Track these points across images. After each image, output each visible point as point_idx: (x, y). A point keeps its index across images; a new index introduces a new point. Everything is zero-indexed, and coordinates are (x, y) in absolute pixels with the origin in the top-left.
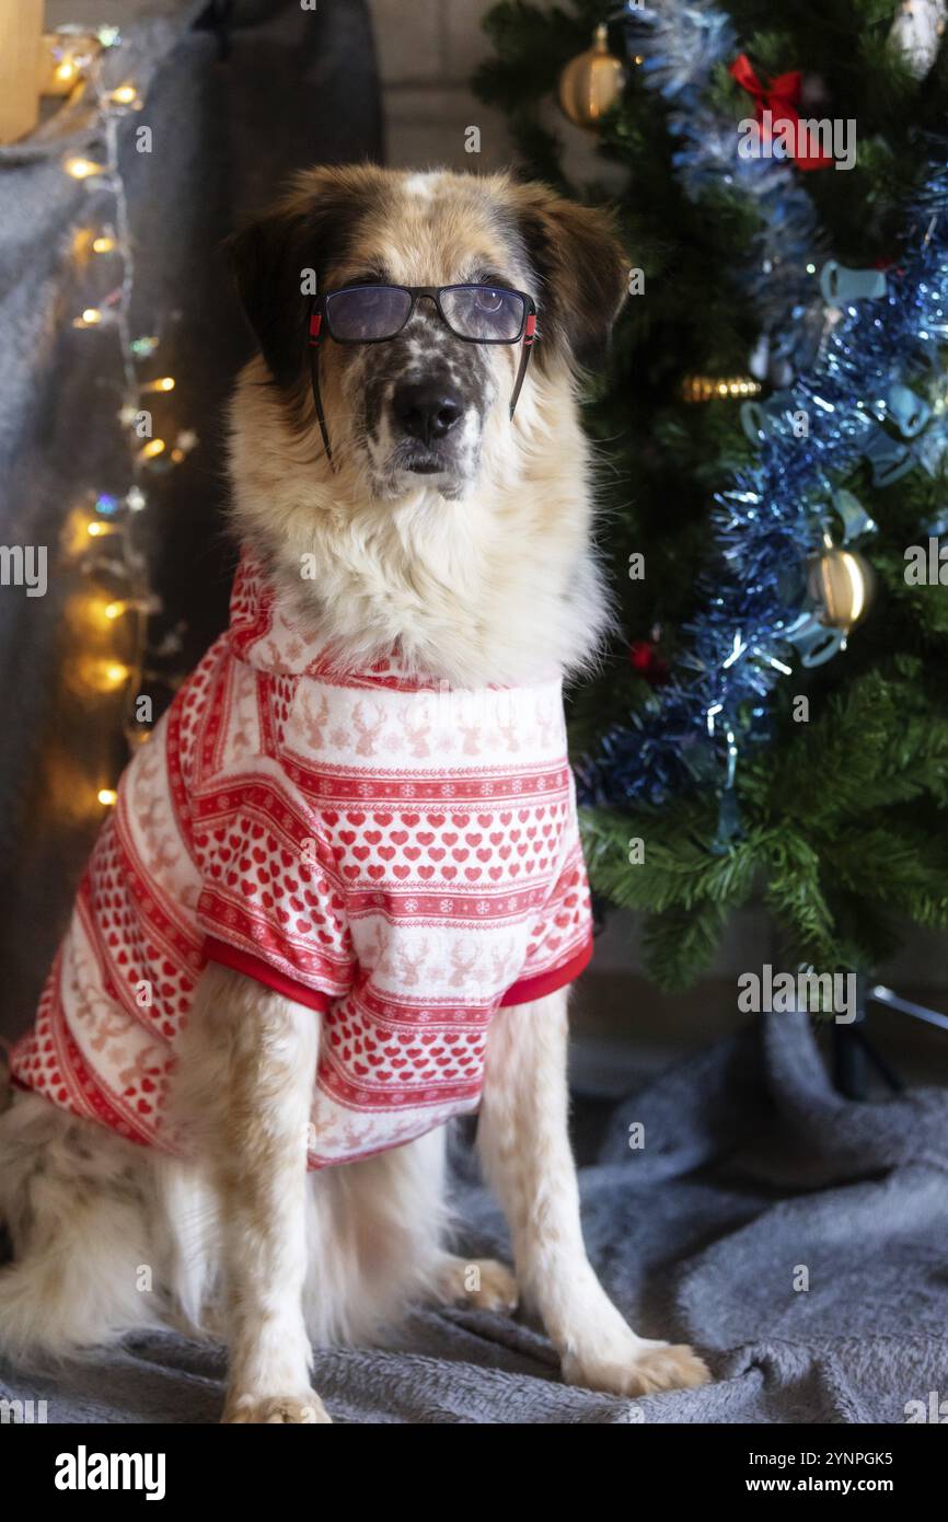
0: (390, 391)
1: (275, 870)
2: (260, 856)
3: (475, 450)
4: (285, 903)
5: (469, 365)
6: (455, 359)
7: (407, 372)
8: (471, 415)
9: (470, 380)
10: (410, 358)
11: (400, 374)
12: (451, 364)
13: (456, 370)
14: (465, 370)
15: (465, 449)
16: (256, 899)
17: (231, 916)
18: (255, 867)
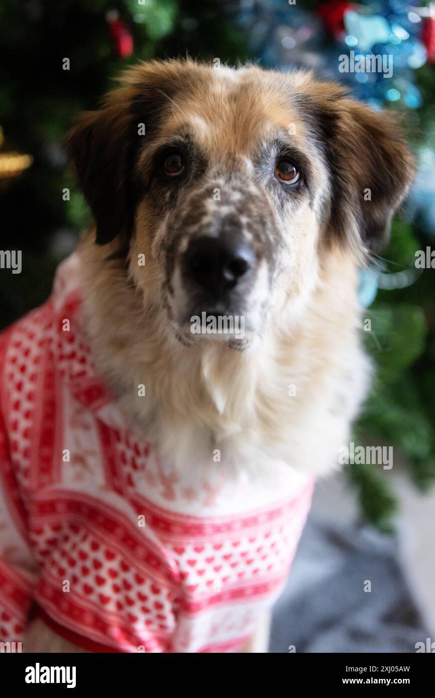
0: (184, 244)
1: (127, 586)
2: (113, 574)
3: (264, 305)
4: (136, 610)
5: (263, 223)
6: (249, 216)
7: (202, 227)
8: (263, 271)
9: (263, 237)
10: (204, 213)
11: (194, 229)
12: (244, 220)
13: (250, 227)
14: (258, 227)
15: (255, 302)
16: (111, 607)
17: (89, 619)
18: (110, 582)
